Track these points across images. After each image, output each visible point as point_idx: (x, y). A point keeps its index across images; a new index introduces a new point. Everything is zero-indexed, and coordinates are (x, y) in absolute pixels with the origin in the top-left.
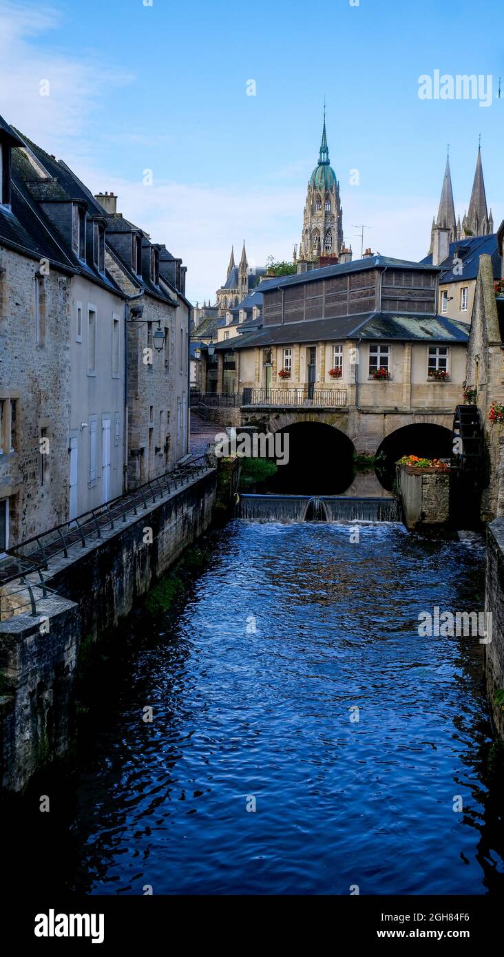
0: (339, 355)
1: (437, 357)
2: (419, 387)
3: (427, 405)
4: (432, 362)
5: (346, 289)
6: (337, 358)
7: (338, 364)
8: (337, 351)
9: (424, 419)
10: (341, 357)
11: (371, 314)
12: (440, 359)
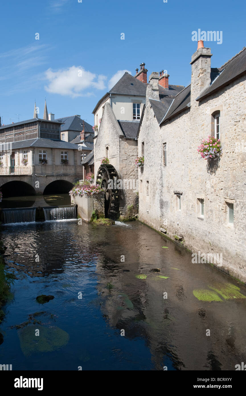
0: (26, 154)
1: (64, 155)
2: (57, 166)
3: (61, 173)
4: (62, 156)
5: (24, 130)
6: (25, 155)
7: (25, 157)
8: (25, 153)
9: (61, 179)
10: (27, 155)
11: (36, 139)
12: (65, 156)
